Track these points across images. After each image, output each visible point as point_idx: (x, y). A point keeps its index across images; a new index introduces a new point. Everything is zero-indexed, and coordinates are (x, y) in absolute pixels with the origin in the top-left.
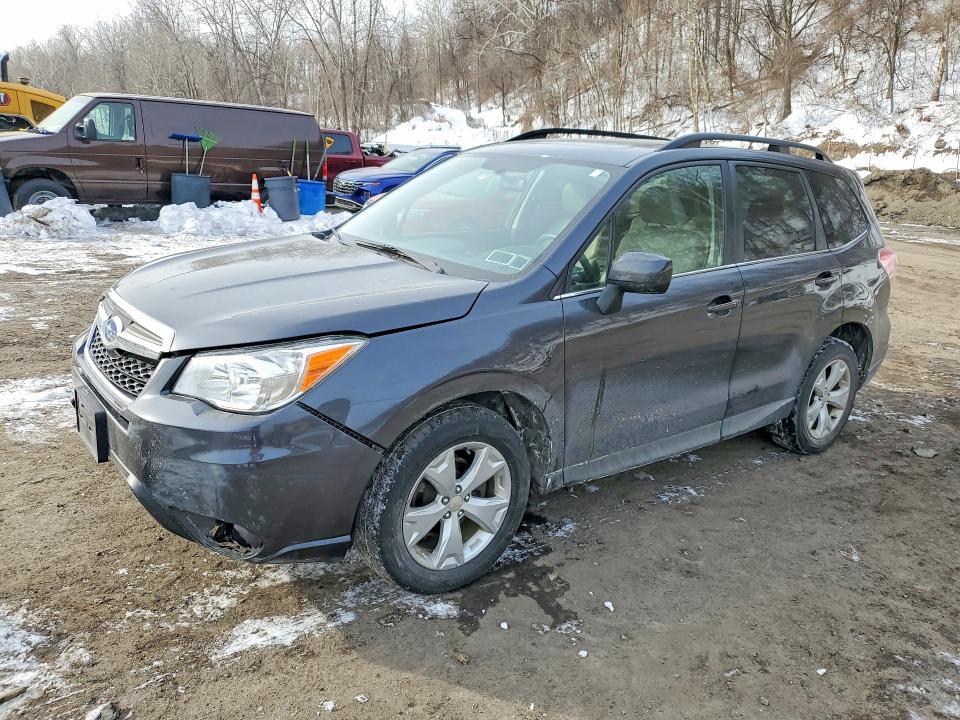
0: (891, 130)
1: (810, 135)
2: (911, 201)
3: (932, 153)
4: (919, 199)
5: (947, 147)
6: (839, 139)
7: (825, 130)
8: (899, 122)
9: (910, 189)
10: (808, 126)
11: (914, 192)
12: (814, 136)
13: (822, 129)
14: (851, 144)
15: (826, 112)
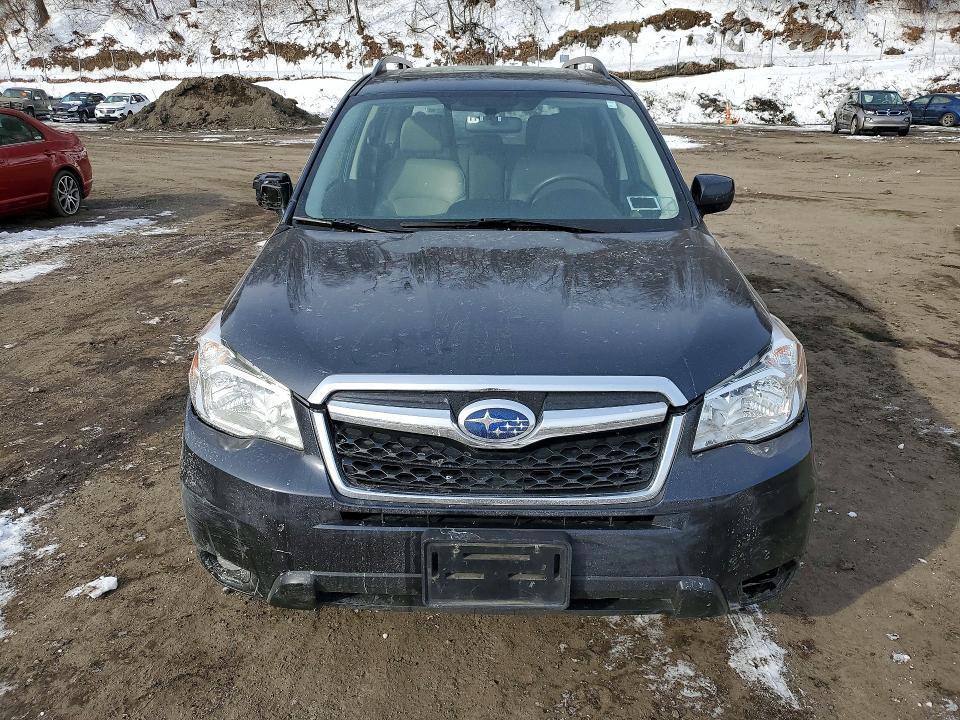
0: (166, 37)
1: (82, 43)
2: (228, 107)
3: (211, 60)
4: (234, 105)
5: (221, 53)
6: (117, 47)
7: (97, 37)
8: (170, 28)
9: (222, 96)
10: (75, 33)
11: (227, 98)
12: (88, 43)
13: (93, 36)
14: (131, 52)
15: (90, 17)
